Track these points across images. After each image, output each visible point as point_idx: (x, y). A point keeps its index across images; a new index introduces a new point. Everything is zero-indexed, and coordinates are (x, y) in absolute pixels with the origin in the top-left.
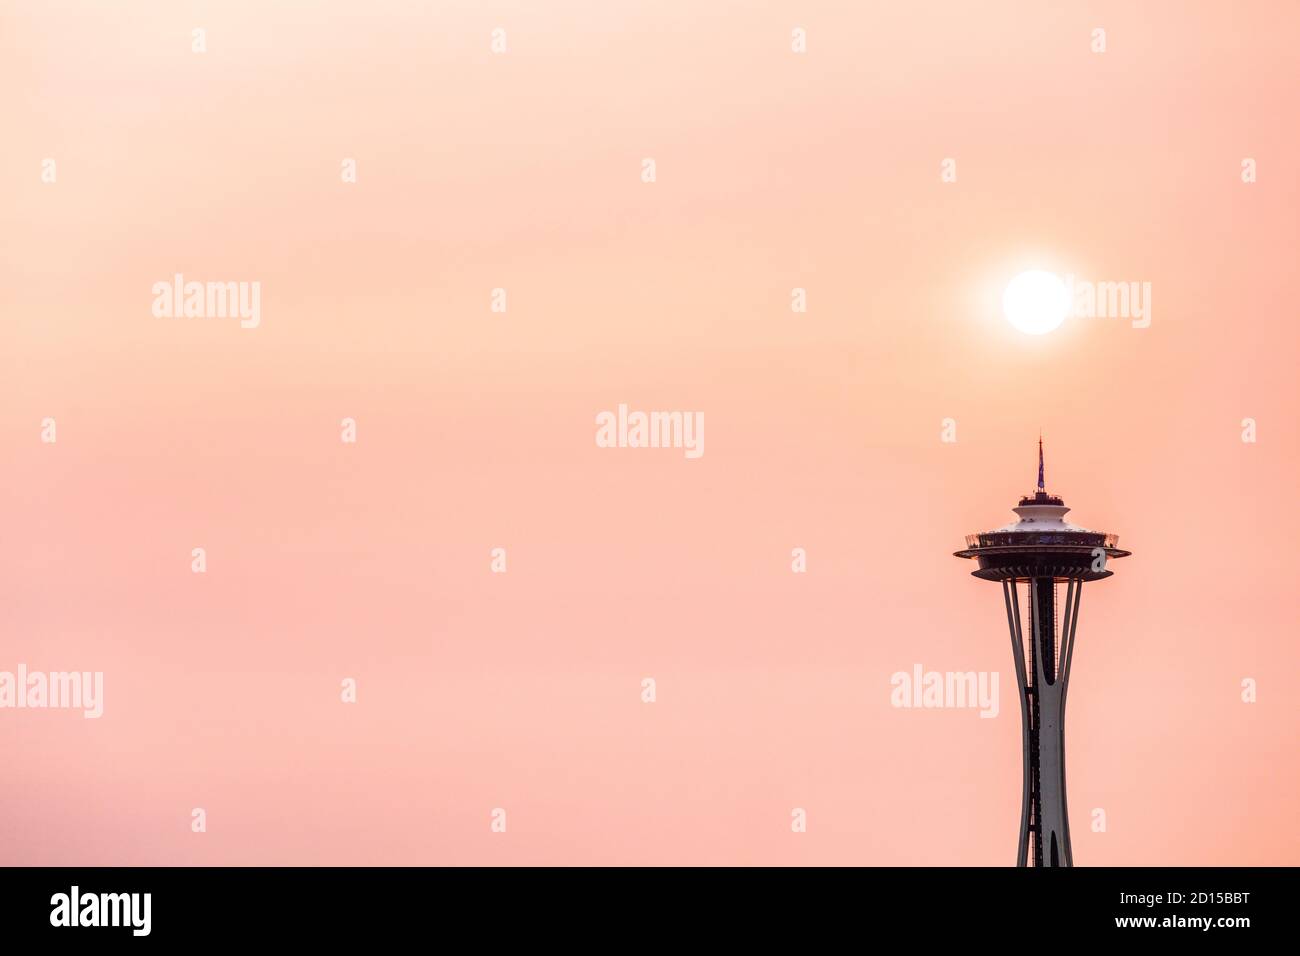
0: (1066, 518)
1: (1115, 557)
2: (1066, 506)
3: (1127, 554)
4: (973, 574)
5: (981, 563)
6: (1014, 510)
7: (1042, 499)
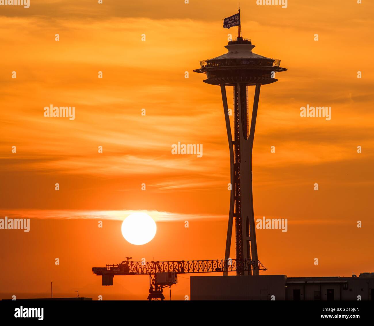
0: (253, 51)
1: (278, 71)
2: (252, 44)
3: (285, 70)
4: (204, 81)
5: (208, 76)
6: (226, 47)
7: (240, 40)
